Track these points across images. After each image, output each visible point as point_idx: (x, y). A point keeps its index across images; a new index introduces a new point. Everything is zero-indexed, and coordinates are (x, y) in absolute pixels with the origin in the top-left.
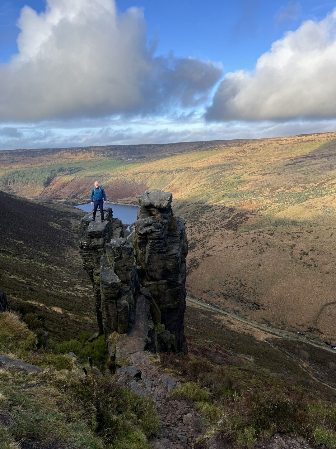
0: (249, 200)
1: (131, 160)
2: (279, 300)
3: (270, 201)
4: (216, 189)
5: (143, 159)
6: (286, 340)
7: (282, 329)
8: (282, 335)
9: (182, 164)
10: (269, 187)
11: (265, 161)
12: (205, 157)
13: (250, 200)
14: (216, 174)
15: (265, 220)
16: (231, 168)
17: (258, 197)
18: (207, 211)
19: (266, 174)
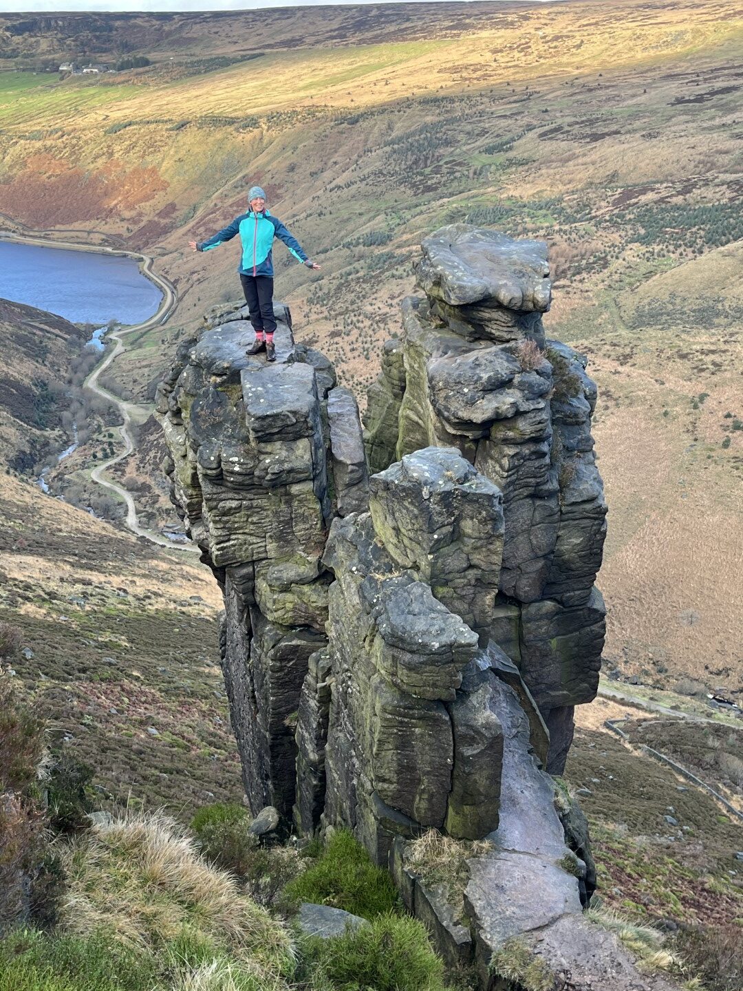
0: (542, 232)
1: (96, 74)
2: (647, 589)
3: (615, 237)
4: (423, 192)
5: (141, 70)
6: (672, 724)
7: (658, 685)
8: (658, 708)
9: (294, 91)
10: (612, 184)
11: (600, 87)
12: (381, 66)
13: (548, 234)
14: (421, 132)
15: (600, 305)
16: (474, 109)
17: (575, 222)
18: (393, 276)
19: (603, 136)
